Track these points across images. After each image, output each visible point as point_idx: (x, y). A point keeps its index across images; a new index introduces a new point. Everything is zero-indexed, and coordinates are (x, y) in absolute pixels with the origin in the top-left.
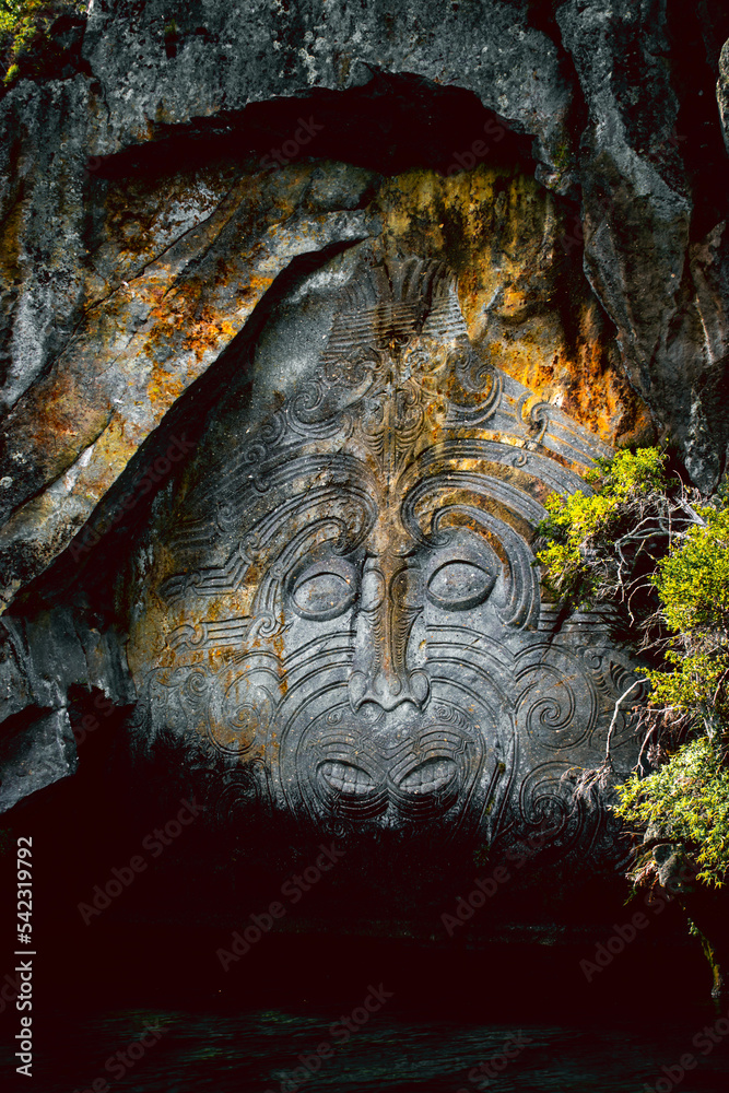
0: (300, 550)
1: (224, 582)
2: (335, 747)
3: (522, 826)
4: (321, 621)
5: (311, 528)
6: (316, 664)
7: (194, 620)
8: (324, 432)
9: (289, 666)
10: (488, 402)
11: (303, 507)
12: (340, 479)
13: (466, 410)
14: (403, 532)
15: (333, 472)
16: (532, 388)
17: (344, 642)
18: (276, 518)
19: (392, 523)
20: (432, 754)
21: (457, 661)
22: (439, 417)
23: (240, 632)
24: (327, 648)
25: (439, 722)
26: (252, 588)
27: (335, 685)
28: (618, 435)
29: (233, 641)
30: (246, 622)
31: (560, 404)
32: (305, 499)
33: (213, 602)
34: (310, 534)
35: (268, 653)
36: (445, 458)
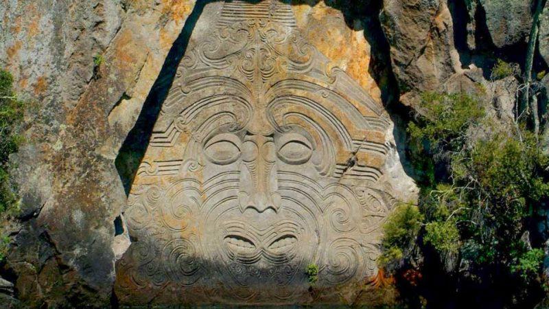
0: (211, 127)
1: (166, 140)
2: (234, 229)
3: (330, 267)
4: (222, 165)
5: (217, 116)
6: (220, 187)
7: (150, 160)
8: (220, 65)
9: (206, 187)
10: (309, 63)
11: (210, 105)
12: (231, 92)
13: (297, 65)
14: (268, 123)
15: (227, 87)
16: (331, 60)
17: (235, 176)
18: (195, 109)
19: (262, 118)
20: (285, 233)
21: (294, 189)
22: (283, 67)
23: (177, 167)
24: (226, 179)
25: (286, 218)
26: (184, 145)
27: (231, 197)
28: (372, 88)
29: (174, 172)
30: (179, 162)
31: (345, 69)
32: (212, 100)
33: (161, 151)
34: (216, 119)
35: (194, 180)
36: (287, 88)
